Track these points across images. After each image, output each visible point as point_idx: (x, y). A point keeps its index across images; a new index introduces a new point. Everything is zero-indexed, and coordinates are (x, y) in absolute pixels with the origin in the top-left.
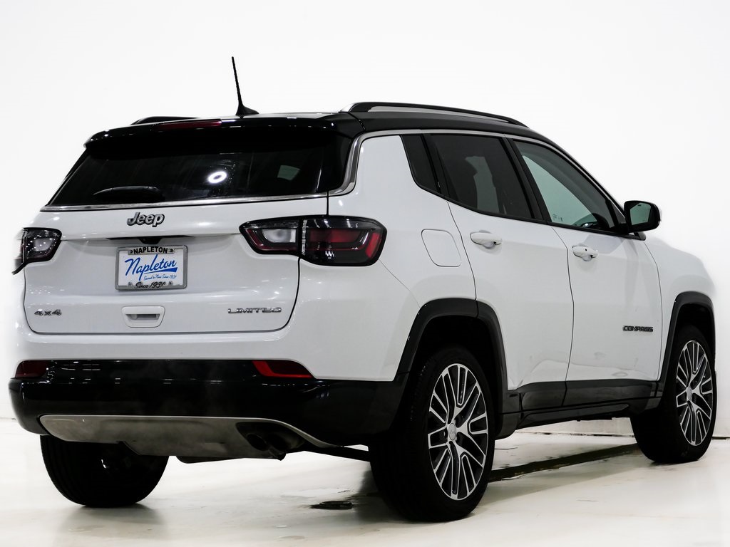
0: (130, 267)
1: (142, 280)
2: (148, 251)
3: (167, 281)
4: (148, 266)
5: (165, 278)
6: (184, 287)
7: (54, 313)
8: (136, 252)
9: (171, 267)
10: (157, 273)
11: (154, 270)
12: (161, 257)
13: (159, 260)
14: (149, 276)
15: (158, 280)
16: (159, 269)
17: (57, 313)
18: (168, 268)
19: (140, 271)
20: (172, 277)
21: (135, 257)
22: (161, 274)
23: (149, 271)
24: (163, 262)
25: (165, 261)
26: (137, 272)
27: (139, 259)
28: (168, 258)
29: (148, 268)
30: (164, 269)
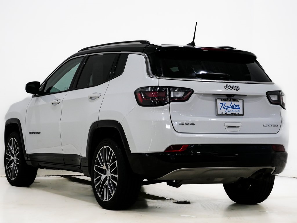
0: (222, 106)
1: (227, 112)
2: (229, 100)
3: (237, 113)
4: (229, 106)
5: (236, 111)
6: (243, 115)
7: (191, 124)
8: (224, 100)
9: (238, 107)
10: (233, 109)
11: (231, 108)
12: (234, 103)
13: (233, 104)
14: (229, 110)
15: (234, 112)
16: (233, 108)
17: (193, 124)
18: (236, 107)
19: (226, 108)
20: (238, 111)
21: (223, 102)
22: (234, 110)
23: (229, 108)
24: (234, 105)
25: (235, 105)
26: (225, 109)
27: (225, 103)
28: (236, 103)
29: (229, 107)
30: (235, 108)
